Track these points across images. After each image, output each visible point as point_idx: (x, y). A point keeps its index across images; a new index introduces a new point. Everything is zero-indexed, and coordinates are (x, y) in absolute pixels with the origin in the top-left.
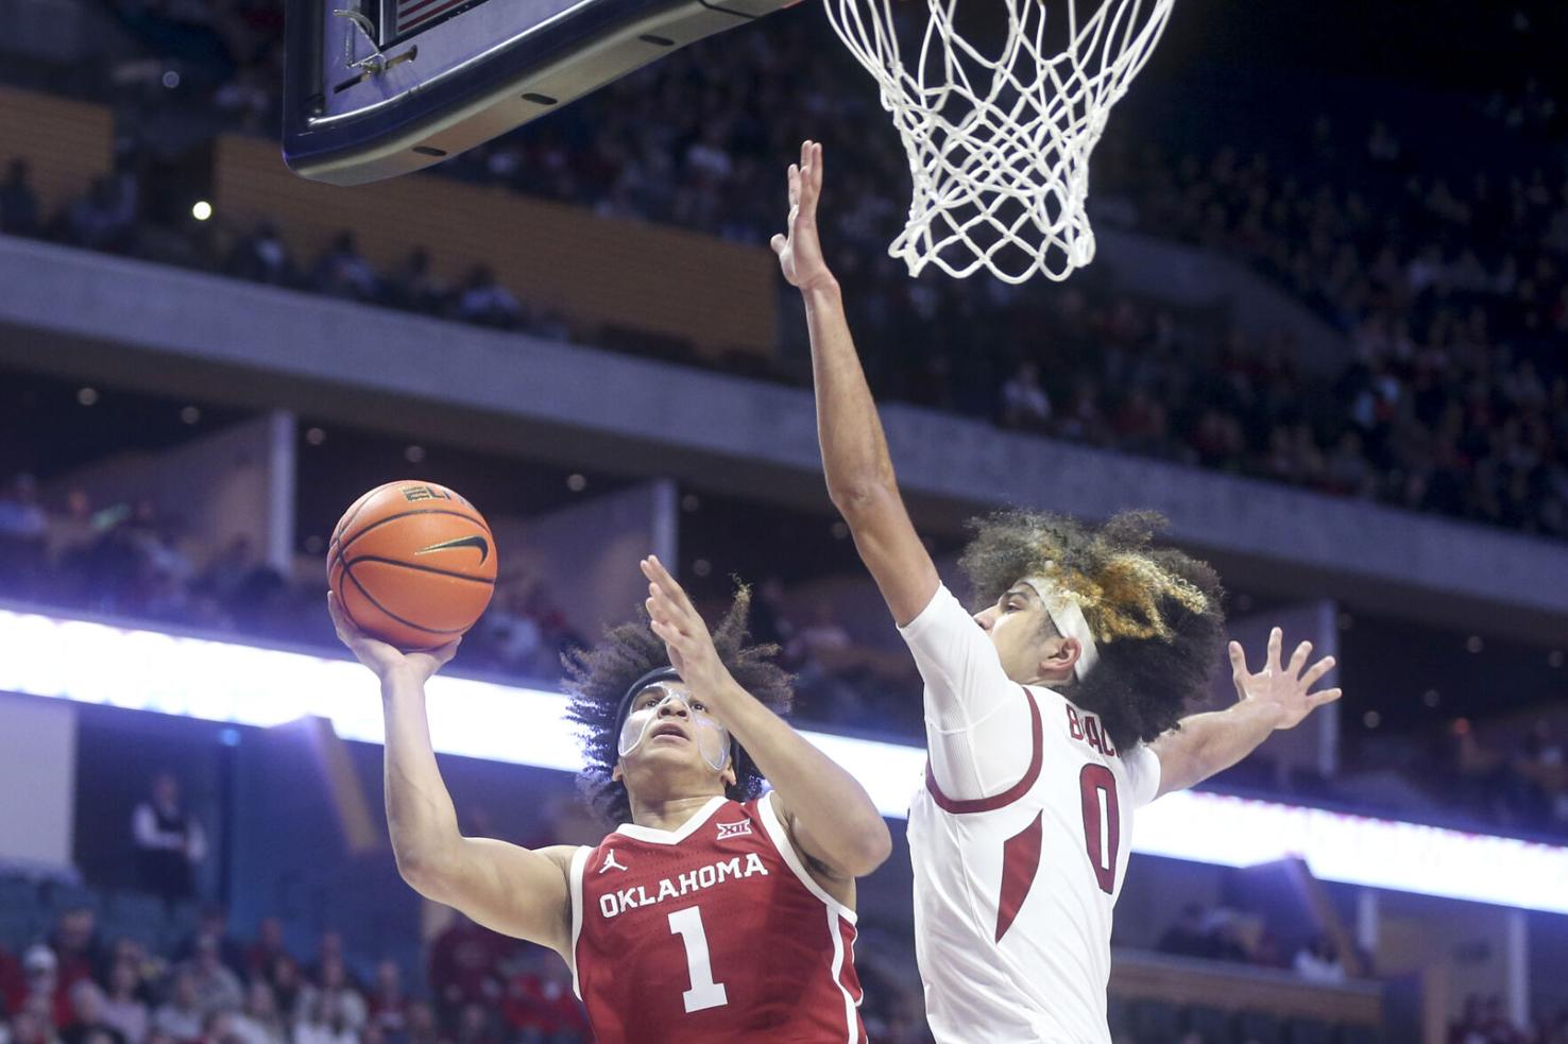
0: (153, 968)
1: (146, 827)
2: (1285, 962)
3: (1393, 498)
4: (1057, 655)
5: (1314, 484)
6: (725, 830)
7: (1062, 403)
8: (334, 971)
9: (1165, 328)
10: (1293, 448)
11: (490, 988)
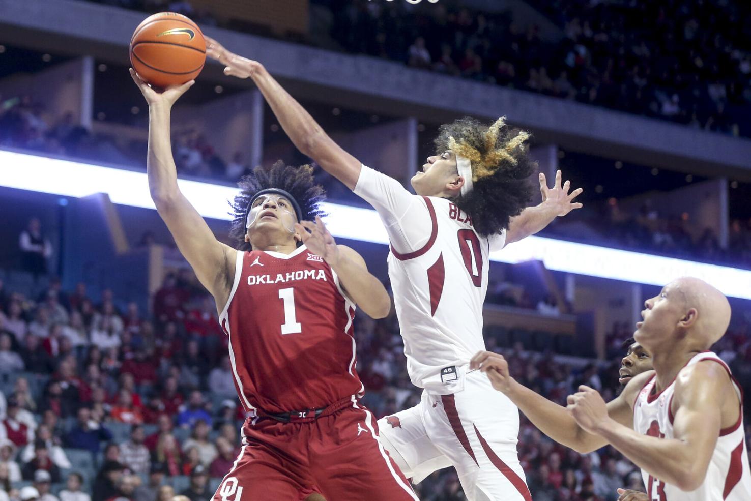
0: (28, 305)
1: (25, 242)
2: (533, 306)
3: (582, 99)
4: (454, 183)
5: (548, 93)
6: (311, 257)
7: (436, 56)
8: (109, 307)
9: (482, 23)
10: (538, 77)
11: (179, 315)
